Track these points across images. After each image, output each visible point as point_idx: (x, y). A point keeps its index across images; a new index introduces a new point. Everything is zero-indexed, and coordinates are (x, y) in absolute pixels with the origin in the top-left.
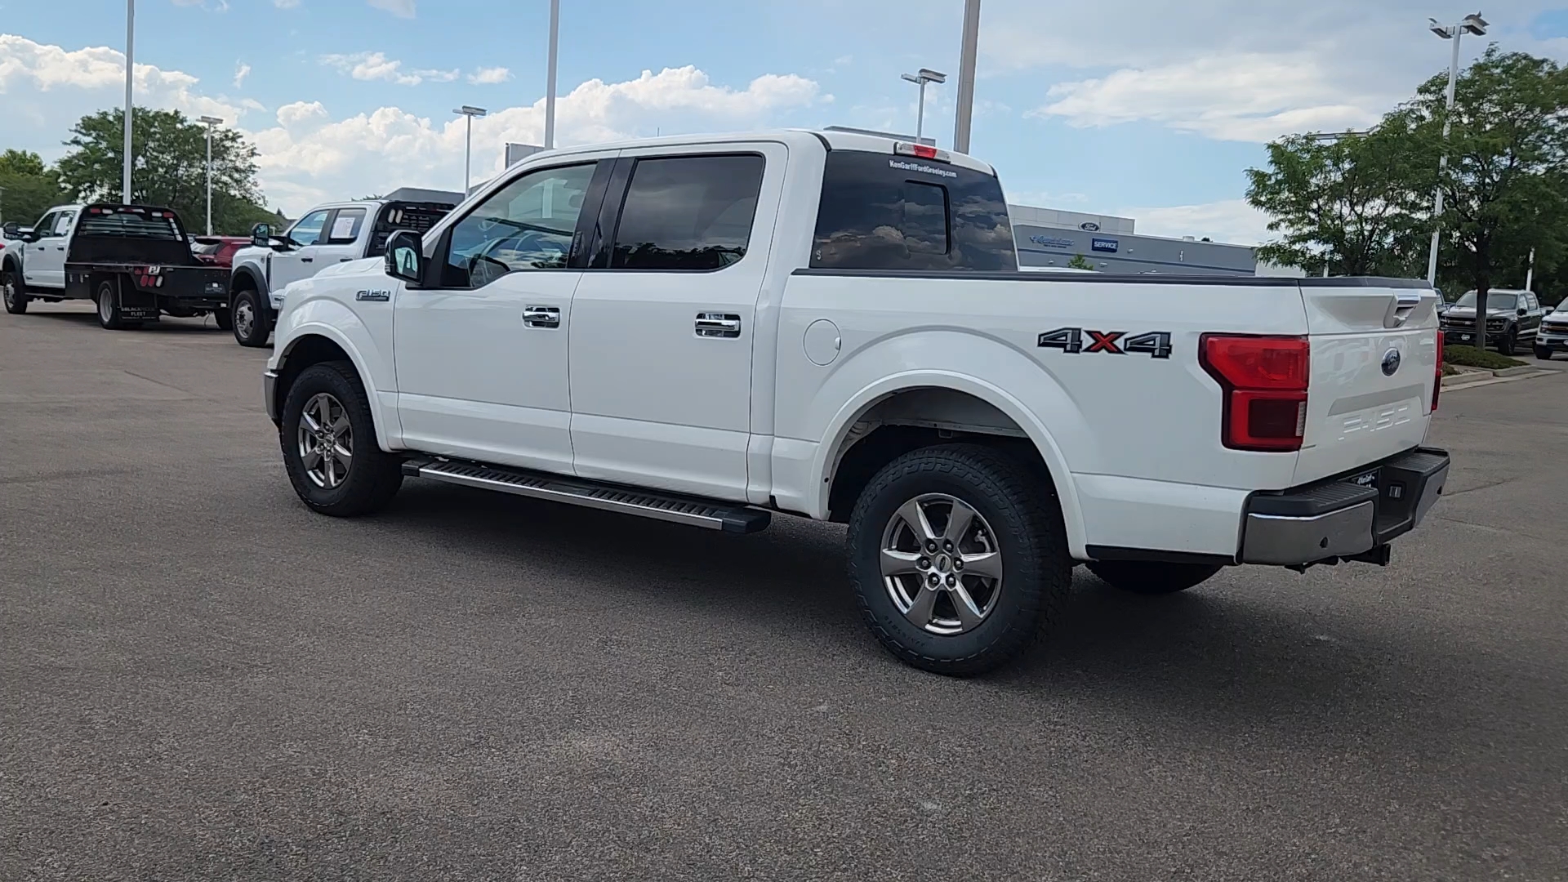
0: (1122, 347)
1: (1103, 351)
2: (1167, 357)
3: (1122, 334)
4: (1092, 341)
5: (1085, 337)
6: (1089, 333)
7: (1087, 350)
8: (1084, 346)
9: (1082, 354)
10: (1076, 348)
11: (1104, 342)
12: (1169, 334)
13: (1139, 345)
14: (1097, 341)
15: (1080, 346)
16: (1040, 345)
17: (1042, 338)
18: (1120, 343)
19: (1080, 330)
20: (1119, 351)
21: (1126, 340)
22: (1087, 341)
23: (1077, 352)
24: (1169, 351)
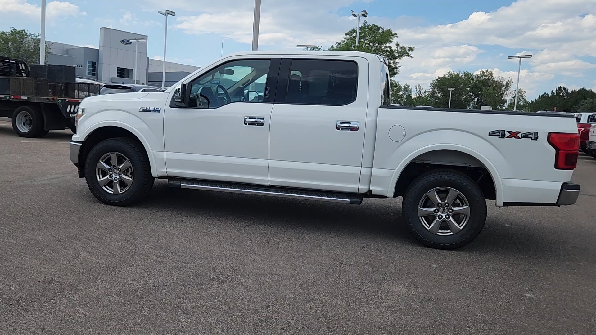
0: (520, 137)
1: (513, 138)
2: (537, 140)
3: (520, 132)
4: (509, 134)
5: (506, 133)
6: (508, 132)
7: (508, 137)
8: (506, 136)
9: (505, 139)
10: (503, 136)
11: (514, 135)
12: (537, 133)
13: (527, 136)
14: (511, 134)
15: (505, 136)
16: (489, 135)
17: (490, 133)
18: (519, 135)
19: (504, 131)
20: (519, 138)
21: (522, 134)
22: (507, 134)
23: (504, 138)
24: (537, 138)
